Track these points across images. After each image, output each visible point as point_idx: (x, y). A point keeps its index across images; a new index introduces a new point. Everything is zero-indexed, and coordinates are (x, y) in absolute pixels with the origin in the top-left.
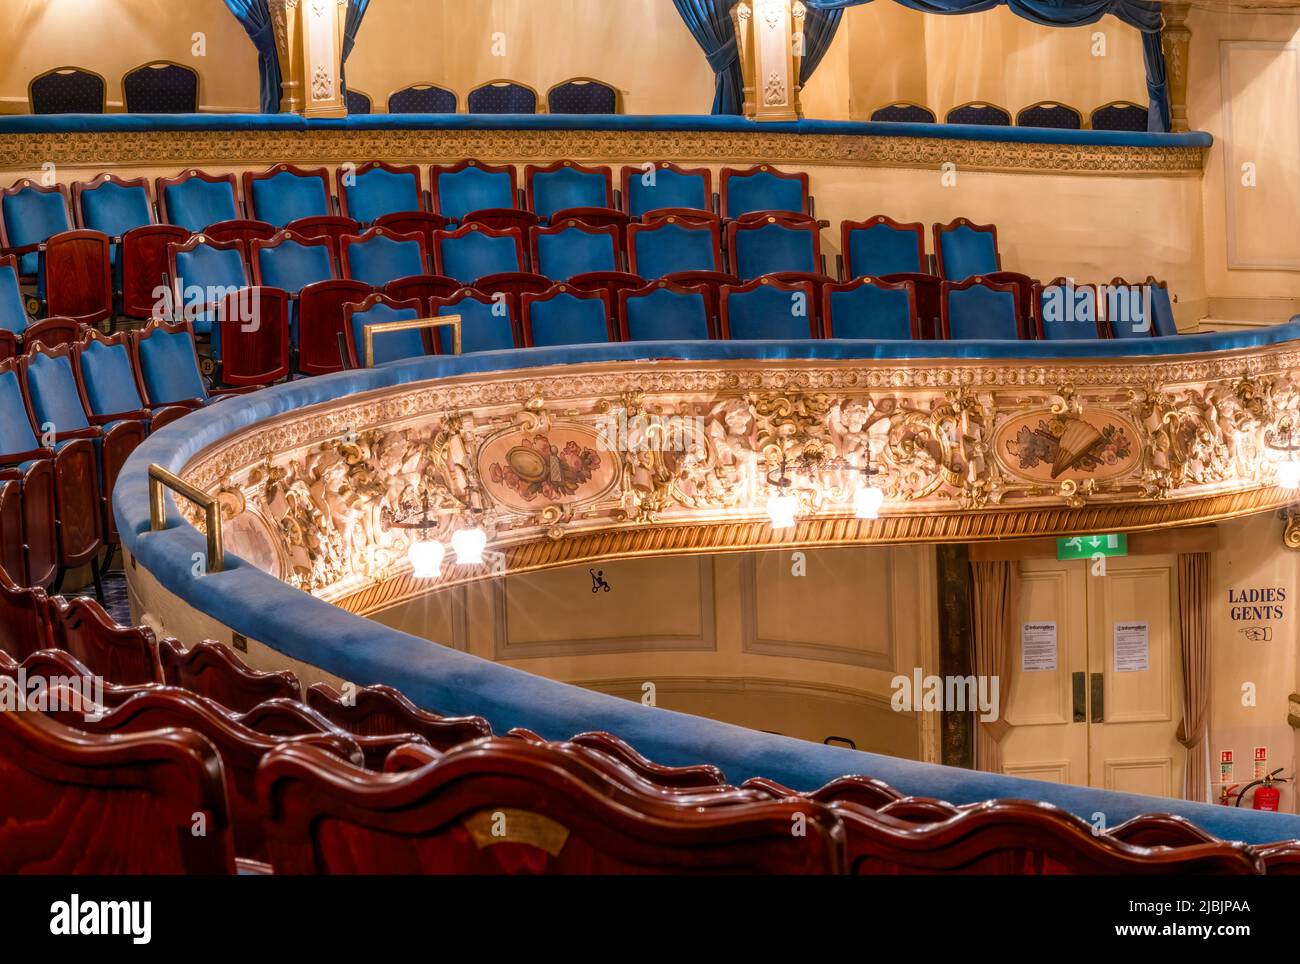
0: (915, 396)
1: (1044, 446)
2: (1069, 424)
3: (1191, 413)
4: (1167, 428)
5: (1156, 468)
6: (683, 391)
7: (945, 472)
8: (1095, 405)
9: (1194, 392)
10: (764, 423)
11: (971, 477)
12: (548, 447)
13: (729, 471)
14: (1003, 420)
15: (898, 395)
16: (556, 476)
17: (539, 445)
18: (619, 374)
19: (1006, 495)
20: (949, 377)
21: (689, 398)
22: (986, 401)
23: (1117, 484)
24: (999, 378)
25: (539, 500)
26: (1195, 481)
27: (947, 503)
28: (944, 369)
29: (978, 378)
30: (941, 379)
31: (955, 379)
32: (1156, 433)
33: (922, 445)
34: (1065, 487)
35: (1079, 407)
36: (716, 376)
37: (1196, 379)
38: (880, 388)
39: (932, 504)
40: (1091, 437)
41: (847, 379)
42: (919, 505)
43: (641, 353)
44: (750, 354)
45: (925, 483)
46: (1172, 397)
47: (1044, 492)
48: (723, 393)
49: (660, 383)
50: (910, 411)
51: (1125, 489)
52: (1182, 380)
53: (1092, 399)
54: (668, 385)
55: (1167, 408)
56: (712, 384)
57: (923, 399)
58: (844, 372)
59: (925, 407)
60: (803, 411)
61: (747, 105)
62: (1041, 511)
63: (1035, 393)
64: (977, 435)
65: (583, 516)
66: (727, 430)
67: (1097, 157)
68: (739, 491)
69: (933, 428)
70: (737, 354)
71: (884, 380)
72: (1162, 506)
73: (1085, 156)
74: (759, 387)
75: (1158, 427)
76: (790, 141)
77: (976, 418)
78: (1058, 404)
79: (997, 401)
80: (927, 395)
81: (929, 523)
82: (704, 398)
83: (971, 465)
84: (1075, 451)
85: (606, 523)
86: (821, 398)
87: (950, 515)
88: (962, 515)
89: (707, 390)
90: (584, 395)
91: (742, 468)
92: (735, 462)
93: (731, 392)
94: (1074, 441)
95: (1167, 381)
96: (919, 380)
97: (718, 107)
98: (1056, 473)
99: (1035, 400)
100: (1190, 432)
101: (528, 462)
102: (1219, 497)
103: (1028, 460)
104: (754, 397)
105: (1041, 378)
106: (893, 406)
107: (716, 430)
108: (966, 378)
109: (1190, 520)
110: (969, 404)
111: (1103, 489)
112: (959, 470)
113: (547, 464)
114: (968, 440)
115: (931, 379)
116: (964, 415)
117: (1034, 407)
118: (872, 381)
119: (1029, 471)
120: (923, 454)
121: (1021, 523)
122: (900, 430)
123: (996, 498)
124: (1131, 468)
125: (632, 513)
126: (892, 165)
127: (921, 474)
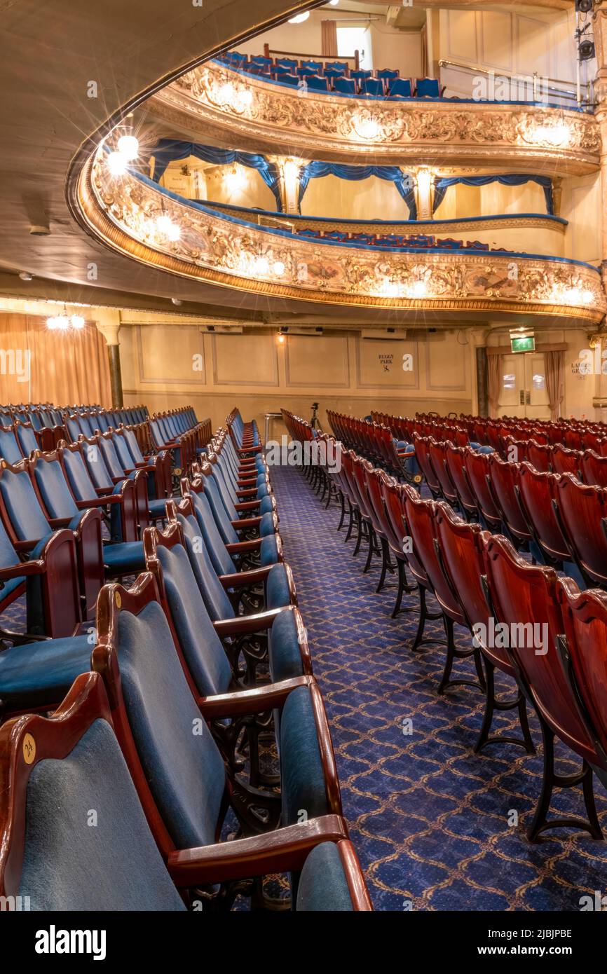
0: (440, 265)
1: (483, 281)
2: (491, 276)
3: (538, 278)
4: (528, 281)
5: (522, 291)
6: (366, 258)
7: (449, 286)
8: (501, 271)
9: (538, 272)
10: (392, 271)
11: (457, 288)
12: (321, 266)
13: (380, 282)
14: (469, 273)
15: (435, 264)
16: (323, 274)
17: (319, 265)
18: (347, 251)
19: (468, 295)
20: (451, 260)
21: (369, 261)
22: (463, 268)
23: (508, 295)
24: (468, 261)
25: (317, 278)
26: (537, 298)
27: (449, 296)
28: (450, 257)
29: (461, 260)
30: (449, 260)
31: (453, 260)
32: (523, 281)
33: (442, 279)
34: (488, 293)
35: (495, 270)
36: (377, 255)
37: (540, 267)
38: (429, 262)
39: (444, 297)
40: (500, 280)
41: (419, 259)
42: (440, 297)
43: (353, 246)
44: (388, 250)
45: (442, 290)
46: (530, 272)
47: (482, 295)
48: (379, 260)
49: (359, 255)
50: (439, 269)
51: (510, 297)
52: (534, 267)
53: (500, 269)
54: (362, 256)
55: (527, 274)
56: (376, 258)
57: (443, 266)
58: (418, 257)
59: (444, 268)
60: (404, 268)
61: (418, 217)
62: (481, 301)
63: (481, 266)
64: (460, 277)
65: (332, 287)
66: (380, 271)
67: (522, 221)
68: (382, 288)
69: (445, 274)
70: (383, 250)
71: (430, 260)
72: (525, 304)
73: (519, 221)
74: (391, 260)
75: (524, 279)
76: (429, 226)
77: (459, 272)
78: (488, 269)
79: (467, 267)
80: (444, 265)
81: (444, 303)
82: (373, 261)
83: (457, 285)
84: (493, 283)
85: (340, 290)
86: (411, 264)
87: (451, 300)
88: (454, 300)
89: (374, 259)
90: (334, 255)
91: (384, 281)
92: (382, 280)
93: (382, 260)
94: (493, 280)
95: (528, 266)
96: (442, 260)
97: (410, 219)
98: (486, 289)
99: (480, 268)
100: (536, 282)
101: (314, 268)
102: (548, 305)
103: (477, 285)
104: (389, 262)
105: (482, 261)
106: (433, 268)
107: (376, 270)
108: (457, 260)
109: (537, 312)
110: (457, 267)
111: (502, 296)
112: (453, 286)
113: (321, 270)
114: (457, 278)
115: (446, 260)
116: (456, 270)
117: (480, 270)
118: (427, 260)
119: (477, 288)
120: (442, 281)
121: (475, 305)
122: (435, 275)
123: (465, 295)
124: (513, 290)
125: (347, 289)
126: (460, 232)
127: (441, 287)
